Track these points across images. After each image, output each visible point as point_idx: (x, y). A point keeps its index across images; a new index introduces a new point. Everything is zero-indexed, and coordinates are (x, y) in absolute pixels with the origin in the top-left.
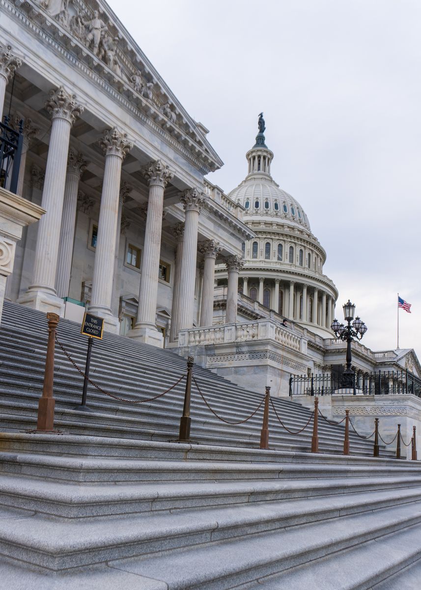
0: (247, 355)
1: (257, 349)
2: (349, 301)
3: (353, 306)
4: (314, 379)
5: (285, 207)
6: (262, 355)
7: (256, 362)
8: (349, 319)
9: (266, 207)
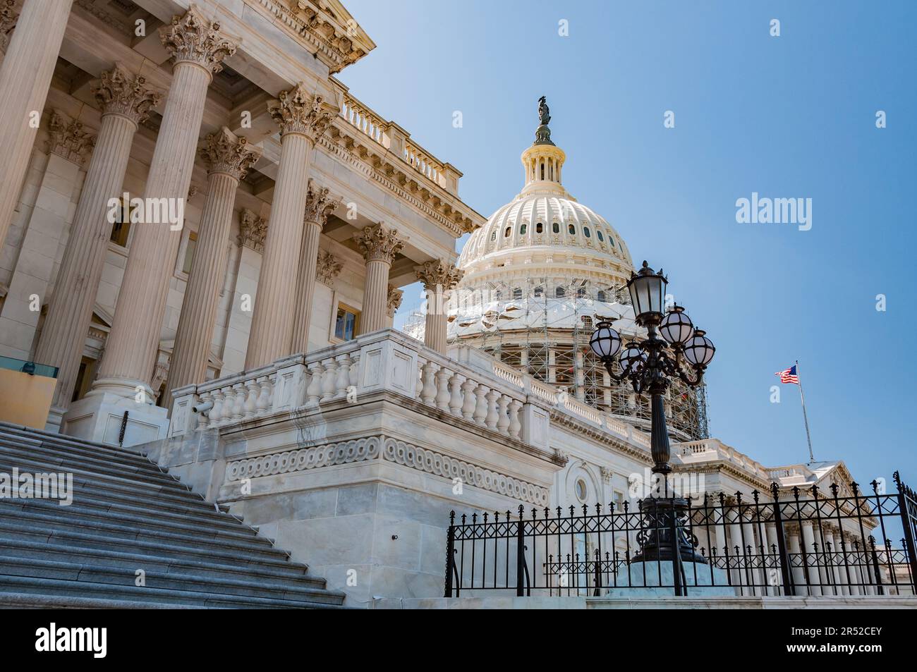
0: (326, 451)
1: (351, 430)
2: (645, 263)
3: (661, 278)
4: (528, 528)
5: (586, 230)
6: (367, 449)
7: (347, 473)
8: (648, 319)
9: (554, 231)
